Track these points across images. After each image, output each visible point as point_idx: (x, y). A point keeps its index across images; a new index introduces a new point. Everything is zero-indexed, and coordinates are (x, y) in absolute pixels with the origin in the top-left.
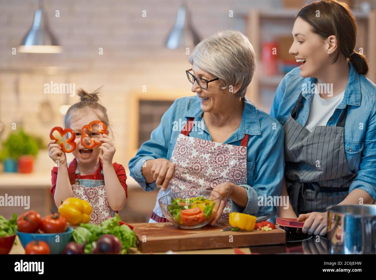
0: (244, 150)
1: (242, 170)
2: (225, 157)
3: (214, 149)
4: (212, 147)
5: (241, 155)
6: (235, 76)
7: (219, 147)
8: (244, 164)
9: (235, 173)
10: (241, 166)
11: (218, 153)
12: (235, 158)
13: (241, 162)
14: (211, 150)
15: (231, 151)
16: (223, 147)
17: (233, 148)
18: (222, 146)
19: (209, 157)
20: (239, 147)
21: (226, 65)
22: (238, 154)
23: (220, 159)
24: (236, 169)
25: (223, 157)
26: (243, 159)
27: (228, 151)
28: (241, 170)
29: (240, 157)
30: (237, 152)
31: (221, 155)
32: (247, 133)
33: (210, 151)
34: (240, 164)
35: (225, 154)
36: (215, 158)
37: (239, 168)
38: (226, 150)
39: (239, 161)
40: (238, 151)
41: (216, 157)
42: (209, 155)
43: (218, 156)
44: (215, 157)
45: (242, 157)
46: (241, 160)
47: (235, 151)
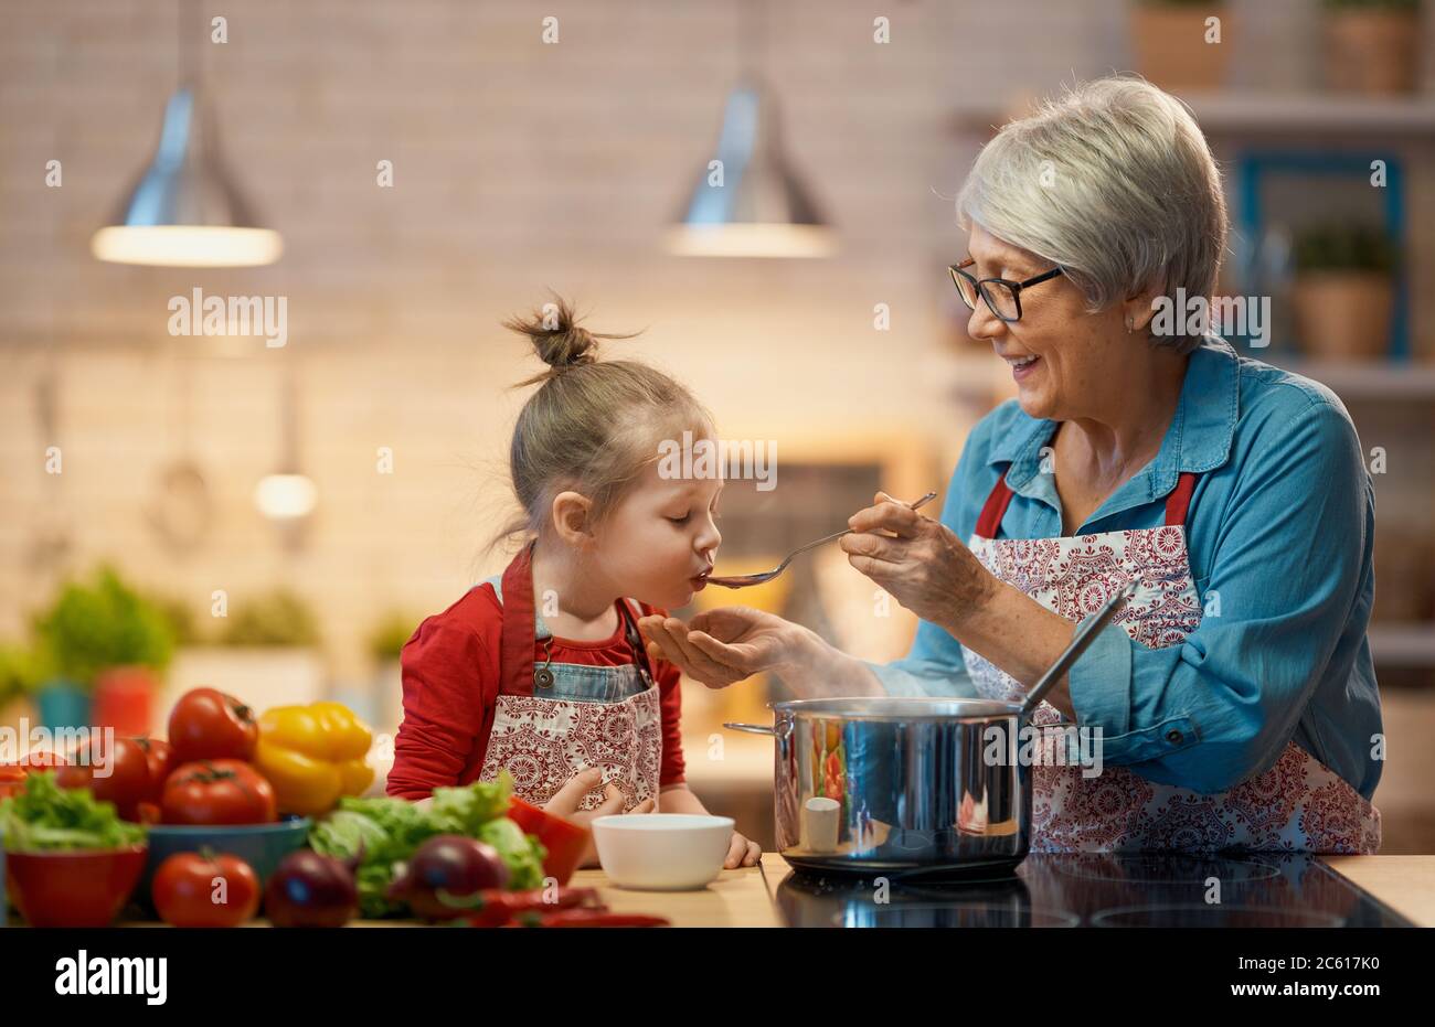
0: (1169, 541)
1: (1186, 622)
2: (1107, 585)
3: (1062, 565)
4: (1052, 561)
5: (1162, 561)
7: (1074, 555)
8: (1186, 596)
9: (1161, 639)
10: (1176, 605)
11: (1079, 579)
12: (1146, 581)
13: (1172, 590)
14: (1052, 575)
15: (1124, 558)
16: (1090, 548)
17: (1128, 543)
18: (1084, 547)
19: (1053, 602)
20: (1151, 533)
22: (1152, 560)
23: (1093, 600)
24: (1159, 621)
25: (1102, 589)
26: (1177, 576)
27: (1113, 558)
28: (1179, 621)
29: (1162, 570)
30: (1147, 554)
31: (1094, 584)
32: (1187, 470)
33: (1049, 578)
34: (1171, 597)
35: (1106, 575)
36: (1074, 600)
37: (1169, 617)
38: (1106, 557)
39: (1163, 588)
40: (1151, 551)
41: (1077, 596)
42: (1053, 593)
43: (1084, 591)
44: (1072, 596)
45: (1169, 570)
46: (1172, 584)
47: (1138, 551)
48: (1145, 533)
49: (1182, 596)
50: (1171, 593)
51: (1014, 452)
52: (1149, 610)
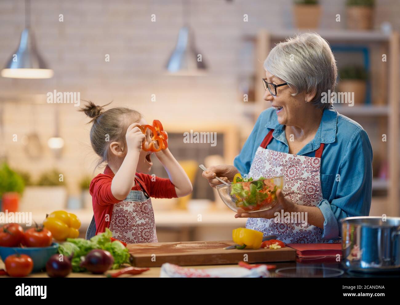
0: (316, 162)
1: (315, 184)
2: (297, 169)
3: (286, 161)
4: (284, 159)
5: (313, 167)
6: (305, 81)
7: (290, 159)
9: (308, 187)
10: (314, 179)
11: (289, 166)
12: (307, 171)
13: (314, 175)
14: (283, 163)
15: (303, 163)
16: (294, 158)
17: (305, 160)
18: (293, 158)
19: (281, 170)
20: (312, 158)
21: (295, 68)
22: (310, 166)
23: (292, 172)
24: (308, 182)
25: (295, 170)
26: (316, 171)
27: (300, 163)
28: (314, 183)
29: (313, 169)
30: (309, 164)
31: (293, 168)
32: (322, 142)
33: (281, 163)
35: (297, 167)
36: (287, 171)
37: (311, 182)
38: (298, 162)
39: (312, 174)
40: (311, 163)
41: (288, 170)
42: (281, 167)
43: (290, 169)
44: (286, 170)
45: (315, 169)
46: (314, 173)
47: (307, 162)
48: (310, 158)
49: (316, 177)
50: (313, 176)
51: (275, 127)
52: (306, 179)
